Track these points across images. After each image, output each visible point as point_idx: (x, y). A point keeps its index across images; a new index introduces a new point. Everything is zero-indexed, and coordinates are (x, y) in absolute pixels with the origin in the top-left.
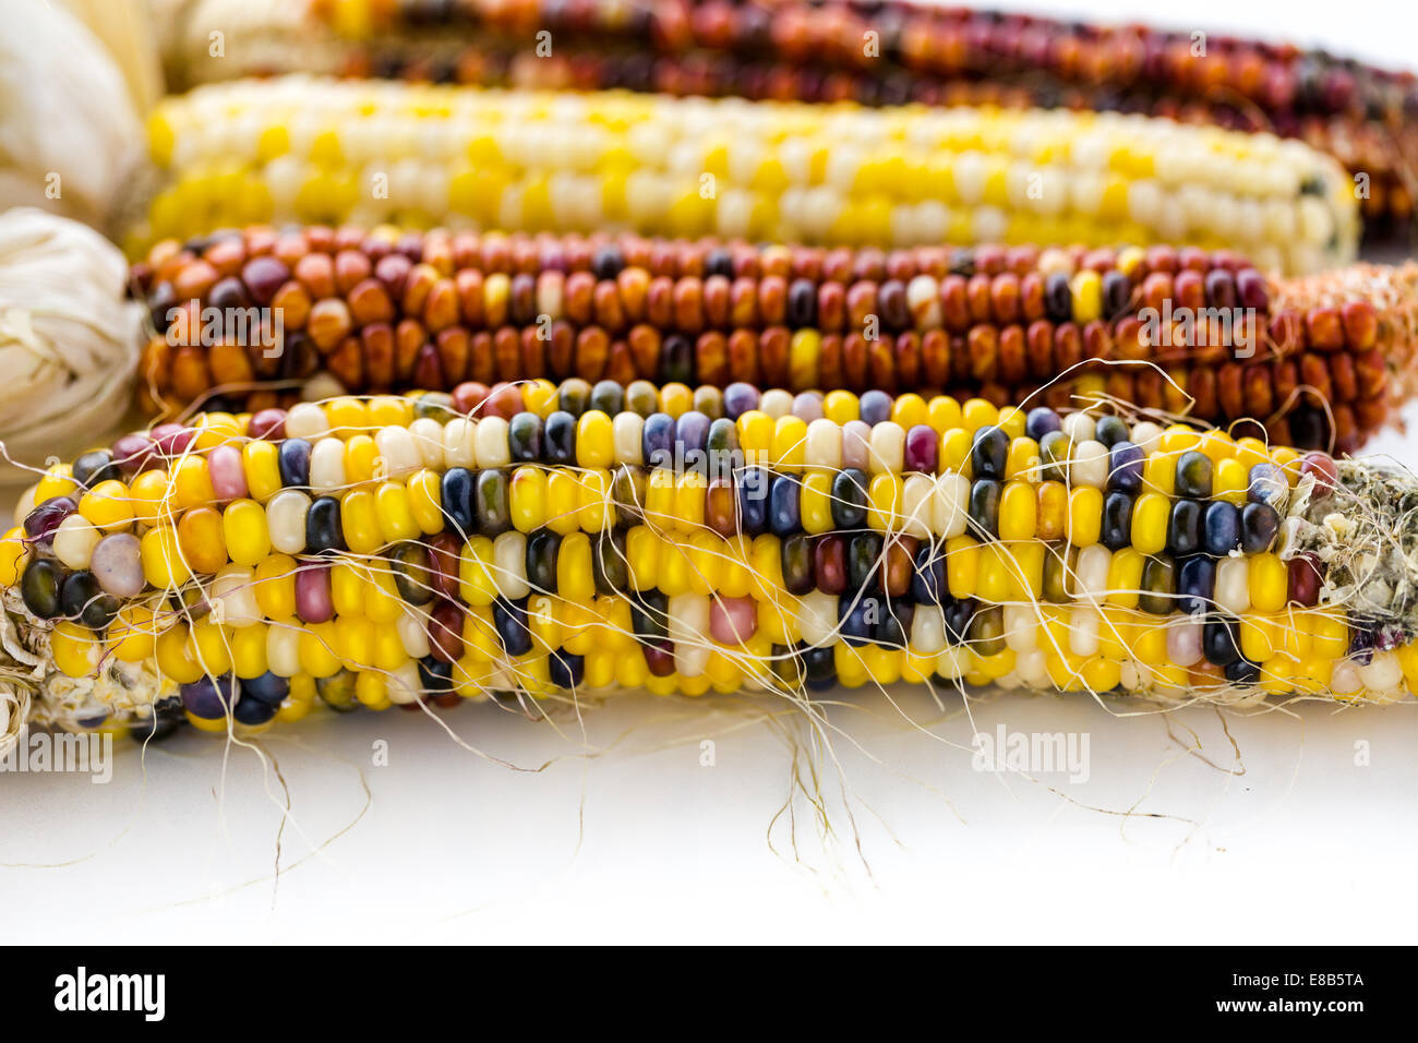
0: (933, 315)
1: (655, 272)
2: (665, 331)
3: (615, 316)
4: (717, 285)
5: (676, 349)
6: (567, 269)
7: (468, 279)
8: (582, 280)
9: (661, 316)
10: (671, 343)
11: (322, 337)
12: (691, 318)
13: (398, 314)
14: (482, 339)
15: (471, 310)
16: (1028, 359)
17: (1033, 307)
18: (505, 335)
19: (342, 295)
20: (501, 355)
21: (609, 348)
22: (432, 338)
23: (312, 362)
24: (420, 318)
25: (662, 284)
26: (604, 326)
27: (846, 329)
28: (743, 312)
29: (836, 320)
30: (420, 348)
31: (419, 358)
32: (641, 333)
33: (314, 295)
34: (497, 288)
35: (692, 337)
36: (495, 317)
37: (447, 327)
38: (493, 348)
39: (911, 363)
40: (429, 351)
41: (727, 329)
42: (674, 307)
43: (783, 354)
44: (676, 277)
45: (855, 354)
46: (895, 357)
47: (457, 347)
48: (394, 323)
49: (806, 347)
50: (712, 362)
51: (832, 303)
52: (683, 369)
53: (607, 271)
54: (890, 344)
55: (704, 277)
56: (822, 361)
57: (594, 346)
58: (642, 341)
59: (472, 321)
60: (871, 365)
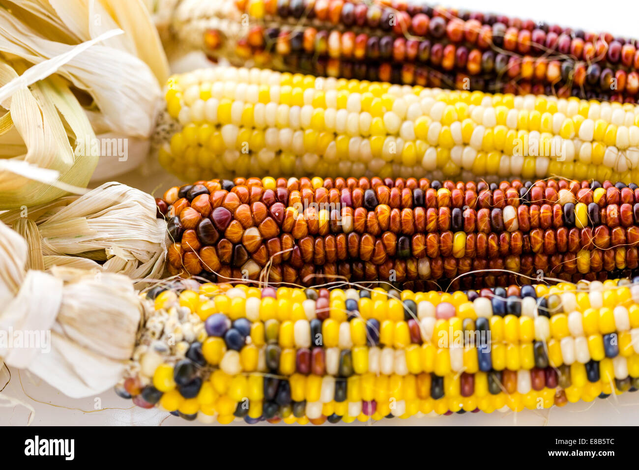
0: (515, 224)
1: (392, 206)
2: (398, 234)
3: (375, 229)
4: (419, 211)
5: (403, 241)
6: (353, 205)
9: (396, 228)
10: (401, 239)
11: (250, 245)
12: (409, 228)
13: (281, 232)
14: (319, 241)
15: (313, 228)
16: (557, 245)
17: (558, 220)
18: (329, 238)
19: (257, 225)
20: (328, 249)
21: (375, 244)
22: (296, 241)
23: (246, 257)
24: (291, 233)
25: (396, 211)
26: (371, 234)
27: (476, 231)
28: (431, 225)
29: (472, 227)
30: (292, 247)
31: (292, 252)
32: (387, 235)
33: (245, 227)
35: (410, 236)
36: (324, 231)
37: (303, 237)
38: (324, 245)
39: (505, 247)
40: (296, 248)
41: (425, 233)
42: (402, 223)
43: (450, 244)
44: (401, 208)
45: (481, 243)
46: (499, 245)
47: (308, 246)
48: (280, 236)
49: (459, 241)
50: (419, 248)
51: (469, 219)
52: (407, 251)
53: (370, 205)
54: (496, 238)
55: (413, 207)
56: (466, 246)
57: (368, 244)
58: (387, 239)
59: (314, 233)
60: (488, 248)
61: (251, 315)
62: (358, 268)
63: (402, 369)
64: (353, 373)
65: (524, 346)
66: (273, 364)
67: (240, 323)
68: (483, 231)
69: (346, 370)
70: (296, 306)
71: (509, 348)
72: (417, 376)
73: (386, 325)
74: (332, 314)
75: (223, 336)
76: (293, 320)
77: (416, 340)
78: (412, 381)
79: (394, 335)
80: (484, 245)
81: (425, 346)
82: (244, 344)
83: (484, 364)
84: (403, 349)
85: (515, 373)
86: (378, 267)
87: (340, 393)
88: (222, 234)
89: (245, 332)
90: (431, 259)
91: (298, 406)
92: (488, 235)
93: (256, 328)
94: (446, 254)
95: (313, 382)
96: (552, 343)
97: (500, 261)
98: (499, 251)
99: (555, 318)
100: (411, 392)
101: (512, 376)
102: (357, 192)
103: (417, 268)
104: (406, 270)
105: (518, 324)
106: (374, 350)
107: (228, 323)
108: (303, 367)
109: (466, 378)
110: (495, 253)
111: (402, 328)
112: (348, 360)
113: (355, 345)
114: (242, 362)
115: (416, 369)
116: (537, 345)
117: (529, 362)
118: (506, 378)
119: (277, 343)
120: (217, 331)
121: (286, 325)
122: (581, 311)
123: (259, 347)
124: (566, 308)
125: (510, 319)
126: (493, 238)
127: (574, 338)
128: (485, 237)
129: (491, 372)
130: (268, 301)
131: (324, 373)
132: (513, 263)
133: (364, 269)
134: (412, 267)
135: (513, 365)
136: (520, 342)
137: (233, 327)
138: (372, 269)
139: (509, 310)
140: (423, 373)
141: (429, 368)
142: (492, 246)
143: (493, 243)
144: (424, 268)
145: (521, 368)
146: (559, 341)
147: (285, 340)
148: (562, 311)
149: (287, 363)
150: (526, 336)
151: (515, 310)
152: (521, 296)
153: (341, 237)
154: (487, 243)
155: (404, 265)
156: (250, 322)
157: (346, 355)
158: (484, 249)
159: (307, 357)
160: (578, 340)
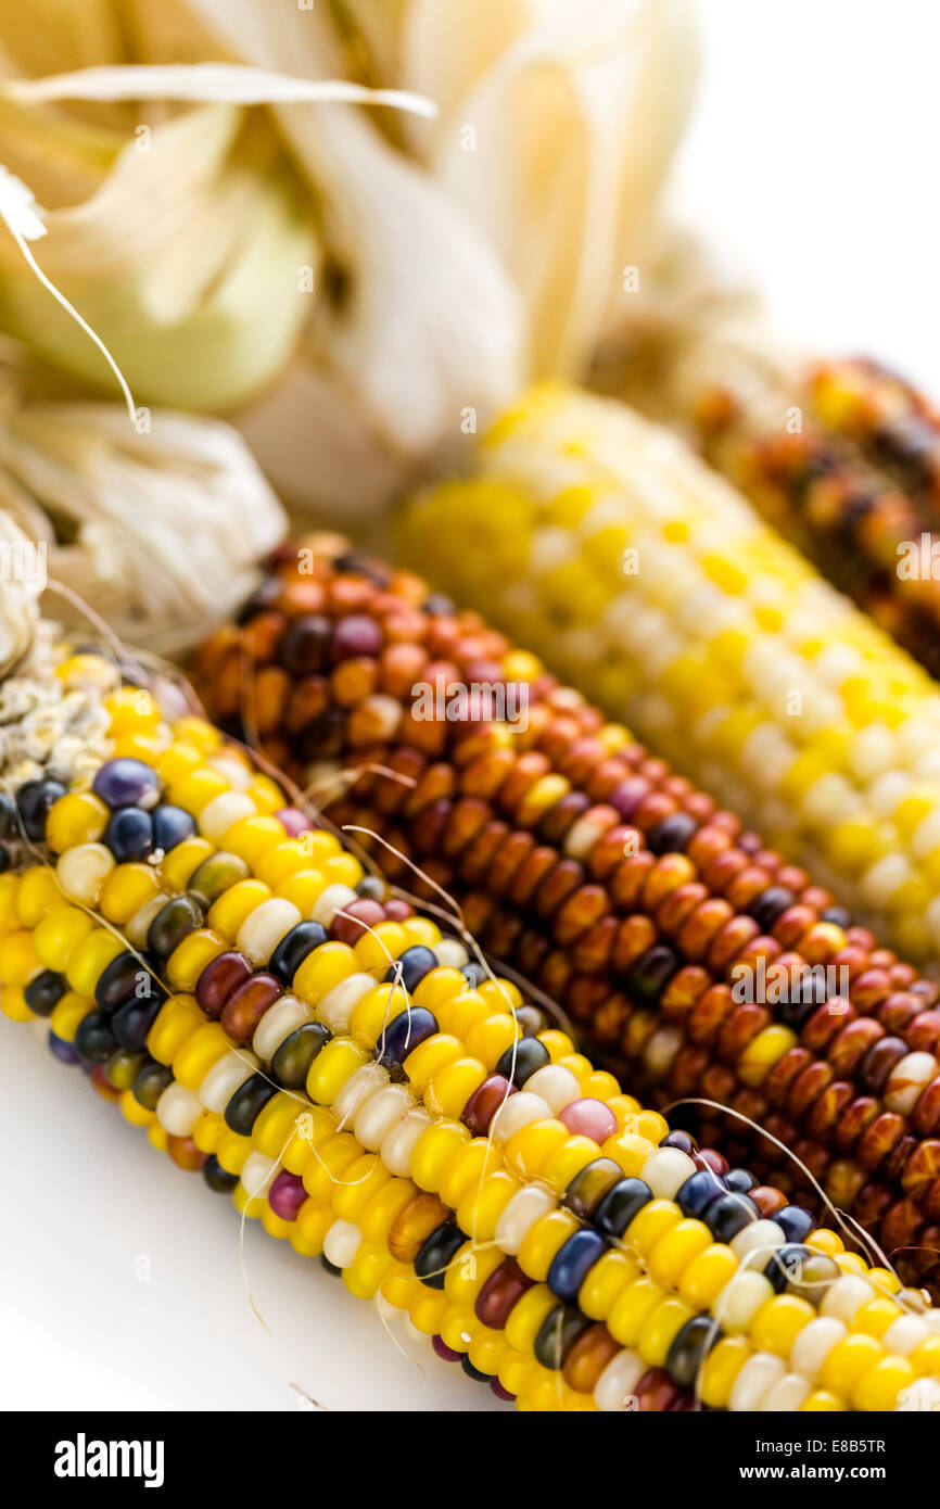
0: (907, 1099)
1: (700, 877)
2: (664, 937)
3: (628, 891)
4: (744, 926)
5: (659, 961)
6: (629, 815)
7: (532, 764)
8: (632, 837)
9: (668, 921)
10: (662, 952)
11: (359, 728)
12: (693, 942)
13: (443, 754)
14: (498, 829)
15: (510, 796)
18: (522, 840)
19: (407, 702)
20: (502, 858)
21: (600, 919)
22: (457, 797)
23: (333, 746)
24: (459, 770)
25: (698, 891)
26: (611, 893)
29: (818, 1038)
30: (439, 799)
31: (430, 807)
32: (640, 923)
33: (381, 687)
34: (550, 789)
35: (682, 960)
36: (526, 817)
37: (476, 796)
38: (500, 846)
39: (851, 1128)
40: (443, 807)
41: (716, 976)
42: (688, 920)
43: (746, 1034)
44: (716, 893)
45: (809, 1083)
46: (841, 1114)
47: (470, 821)
48: (432, 760)
49: (772, 1044)
50: (679, 996)
51: (828, 1018)
52: (651, 984)
53: (661, 843)
54: (846, 1098)
55: (739, 912)
56: (775, 1067)
57: (587, 908)
58: (634, 931)
59: (503, 807)
60: (816, 1104)
61: (207, 821)
62: (533, 948)
63: (397, 1153)
64: (300, 1085)
65: (674, 1303)
66: (163, 942)
67: (173, 816)
68: (833, 1063)
69: (289, 1065)
70: (312, 876)
71: (643, 1282)
72: (419, 1192)
73: (441, 1043)
74: (361, 943)
75: (114, 809)
76: (274, 890)
77: (473, 1120)
78: (398, 1195)
79: (438, 1071)
80: (812, 1091)
81: (480, 1142)
82: (142, 858)
83: (563, 1274)
84: (435, 1116)
85: (617, 1348)
86: (576, 976)
87: (245, 1106)
88: (328, 669)
89: (165, 838)
90: (689, 1044)
91: (153, 1073)
92: (837, 1078)
93: (193, 850)
94: (721, 1052)
95: (209, 1041)
96: (733, 1343)
97: (822, 1157)
98: (833, 1128)
99: (786, 1300)
100: (379, 1218)
101: (602, 1351)
102: (661, 803)
103: (647, 1040)
104: (623, 1027)
105: (698, 1250)
106: (376, 1071)
107: (150, 797)
108: (213, 992)
109: (508, 1277)
110: (821, 1127)
111: (468, 1073)
112: (307, 1049)
113: (348, 1033)
114: (105, 884)
115: (426, 1174)
116: (701, 1321)
117: (655, 1345)
118: (587, 1340)
119: (205, 909)
120: (115, 790)
121: (254, 887)
122: (851, 1329)
123: (164, 886)
124: (829, 1301)
125: (695, 1229)
126: (840, 1093)
127: (789, 1370)
128: (826, 1078)
129: (569, 1302)
130: (271, 826)
131: (245, 1041)
132: (846, 1179)
133: (543, 958)
134: (638, 1028)
135: (622, 1325)
136: (675, 1290)
137: (152, 812)
138: (558, 970)
139: (712, 1214)
140: (434, 1197)
141: (451, 1193)
142: (825, 1106)
143: (831, 1102)
144: (662, 1050)
145: (635, 1347)
146: (753, 1351)
147: (224, 912)
148: (815, 1301)
149: (188, 960)
150: (694, 1287)
151: (724, 1226)
152: (766, 1213)
153: (545, 856)
154: (822, 1092)
155: (625, 1012)
156: (196, 830)
157: (314, 1037)
158: (806, 1100)
159: (235, 976)
160: (792, 1379)
